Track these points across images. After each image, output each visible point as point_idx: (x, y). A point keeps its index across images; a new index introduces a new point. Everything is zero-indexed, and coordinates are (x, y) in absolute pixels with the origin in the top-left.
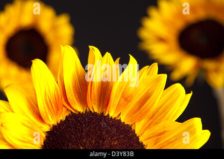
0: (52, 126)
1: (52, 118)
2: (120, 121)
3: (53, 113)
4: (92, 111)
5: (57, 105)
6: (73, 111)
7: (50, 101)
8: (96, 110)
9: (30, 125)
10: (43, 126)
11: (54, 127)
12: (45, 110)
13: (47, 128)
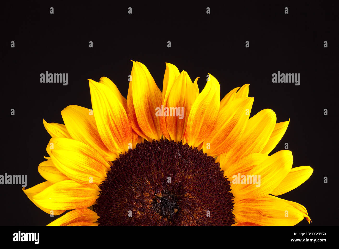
0: (119, 155)
1: (119, 146)
2: (202, 151)
3: (120, 140)
4: (169, 139)
5: (124, 130)
6: (146, 139)
7: (116, 126)
8: (173, 138)
9: (89, 153)
10: (108, 154)
11: (121, 155)
12: (108, 136)
13: (112, 157)
